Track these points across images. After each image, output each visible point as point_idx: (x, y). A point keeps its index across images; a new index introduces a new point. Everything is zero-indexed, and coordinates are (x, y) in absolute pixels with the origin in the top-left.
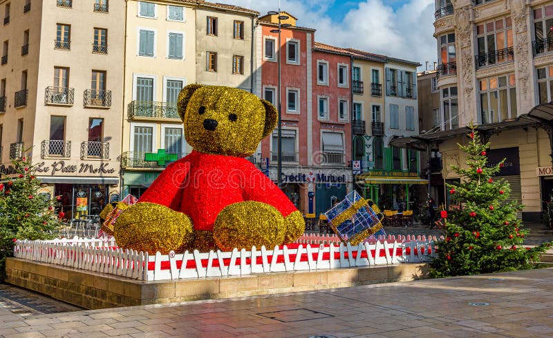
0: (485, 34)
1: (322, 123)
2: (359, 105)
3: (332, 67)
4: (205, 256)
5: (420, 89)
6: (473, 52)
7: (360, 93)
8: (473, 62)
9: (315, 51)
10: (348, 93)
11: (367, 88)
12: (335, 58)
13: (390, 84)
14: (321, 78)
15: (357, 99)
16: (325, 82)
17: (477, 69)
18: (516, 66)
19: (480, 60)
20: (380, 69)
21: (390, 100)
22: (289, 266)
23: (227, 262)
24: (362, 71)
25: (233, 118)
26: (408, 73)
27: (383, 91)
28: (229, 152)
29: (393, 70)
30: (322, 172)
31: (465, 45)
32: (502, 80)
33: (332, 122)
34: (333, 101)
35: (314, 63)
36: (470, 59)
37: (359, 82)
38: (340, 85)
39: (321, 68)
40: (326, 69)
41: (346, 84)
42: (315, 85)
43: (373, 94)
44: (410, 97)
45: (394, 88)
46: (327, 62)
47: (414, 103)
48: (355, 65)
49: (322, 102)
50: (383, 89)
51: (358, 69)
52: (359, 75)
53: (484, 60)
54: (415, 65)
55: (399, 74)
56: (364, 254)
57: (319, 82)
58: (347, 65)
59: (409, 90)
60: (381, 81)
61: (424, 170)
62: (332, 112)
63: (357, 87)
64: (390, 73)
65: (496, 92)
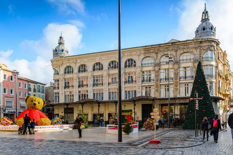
0: (67, 81)
1: (20, 98)
2: (30, 94)
3: (23, 83)
4: (42, 127)
5: (46, 91)
6: (64, 85)
7: (30, 91)
8: (64, 87)
9: (19, 79)
10: (27, 91)
11: (32, 90)
12: (24, 81)
13: (38, 89)
14: (20, 86)
15: (29, 92)
16: (21, 87)
17: (64, 89)
18: (74, 90)
19: (65, 87)
20: (35, 85)
21: (38, 93)
22: (53, 128)
23: (45, 128)
24: (31, 85)
25: (39, 103)
26: (43, 87)
27: (37, 91)
28: (37, 109)
29: (39, 86)
30: (20, 111)
31: (62, 83)
32: (71, 93)
33: (23, 98)
34: (23, 93)
35: (18, 82)
36: (63, 87)
37: (30, 88)
38: (25, 88)
39: (20, 83)
40: (21, 84)
41: (27, 88)
42: (18, 88)
43: (34, 91)
44: (43, 93)
45: (39, 90)
46: (22, 82)
47: (44, 94)
48: (29, 83)
49: (20, 93)
50: (36, 90)
51: (30, 85)
52: (30, 86)
53: (66, 87)
54: (45, 85)
55: (41, 87)
56: (63, 127)
57: (19, 87)
58: (27, 83)
59: (43, 91)
60: (36, 88)
61: (46, 111)
62: (23, 95)
63: (29, 89)
64: (38, 86)
65: (69, 95)
